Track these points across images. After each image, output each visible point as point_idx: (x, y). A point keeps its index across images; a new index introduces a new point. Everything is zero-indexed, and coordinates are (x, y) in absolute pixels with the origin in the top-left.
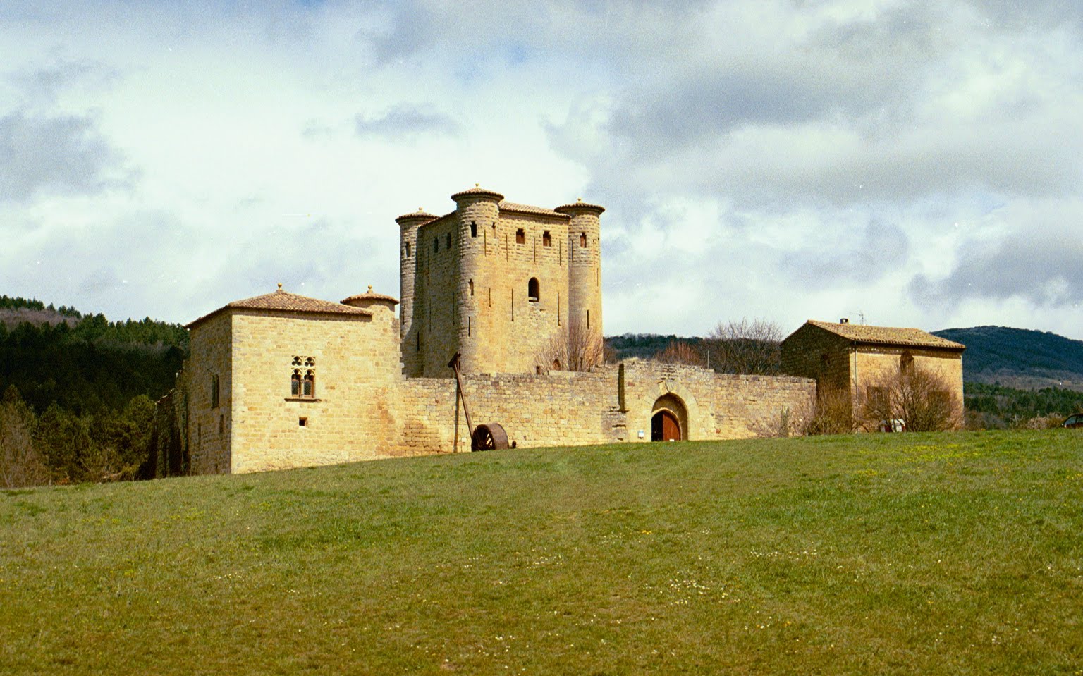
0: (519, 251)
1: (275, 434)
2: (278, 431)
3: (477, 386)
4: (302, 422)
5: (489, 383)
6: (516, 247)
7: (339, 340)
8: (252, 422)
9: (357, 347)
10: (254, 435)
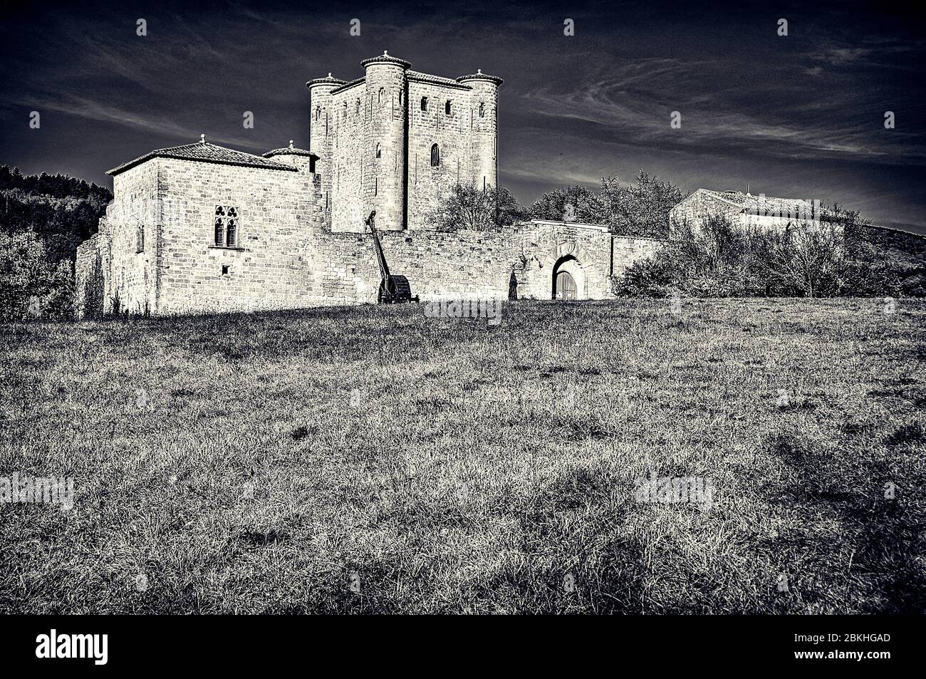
0: (423, 118)
1: (199, 280)
2: (202, 278)
3: (392, 242)
4: (225, 270)
5: (404, 239)
6: (421, 114)
7: (263, 193)
8: (177, 268)
9: (279, 200)
10: (179, 281)
